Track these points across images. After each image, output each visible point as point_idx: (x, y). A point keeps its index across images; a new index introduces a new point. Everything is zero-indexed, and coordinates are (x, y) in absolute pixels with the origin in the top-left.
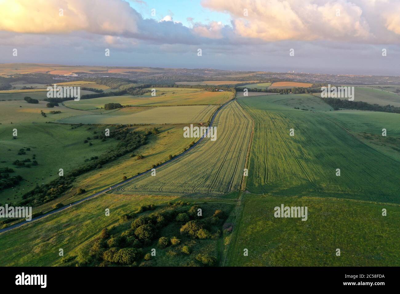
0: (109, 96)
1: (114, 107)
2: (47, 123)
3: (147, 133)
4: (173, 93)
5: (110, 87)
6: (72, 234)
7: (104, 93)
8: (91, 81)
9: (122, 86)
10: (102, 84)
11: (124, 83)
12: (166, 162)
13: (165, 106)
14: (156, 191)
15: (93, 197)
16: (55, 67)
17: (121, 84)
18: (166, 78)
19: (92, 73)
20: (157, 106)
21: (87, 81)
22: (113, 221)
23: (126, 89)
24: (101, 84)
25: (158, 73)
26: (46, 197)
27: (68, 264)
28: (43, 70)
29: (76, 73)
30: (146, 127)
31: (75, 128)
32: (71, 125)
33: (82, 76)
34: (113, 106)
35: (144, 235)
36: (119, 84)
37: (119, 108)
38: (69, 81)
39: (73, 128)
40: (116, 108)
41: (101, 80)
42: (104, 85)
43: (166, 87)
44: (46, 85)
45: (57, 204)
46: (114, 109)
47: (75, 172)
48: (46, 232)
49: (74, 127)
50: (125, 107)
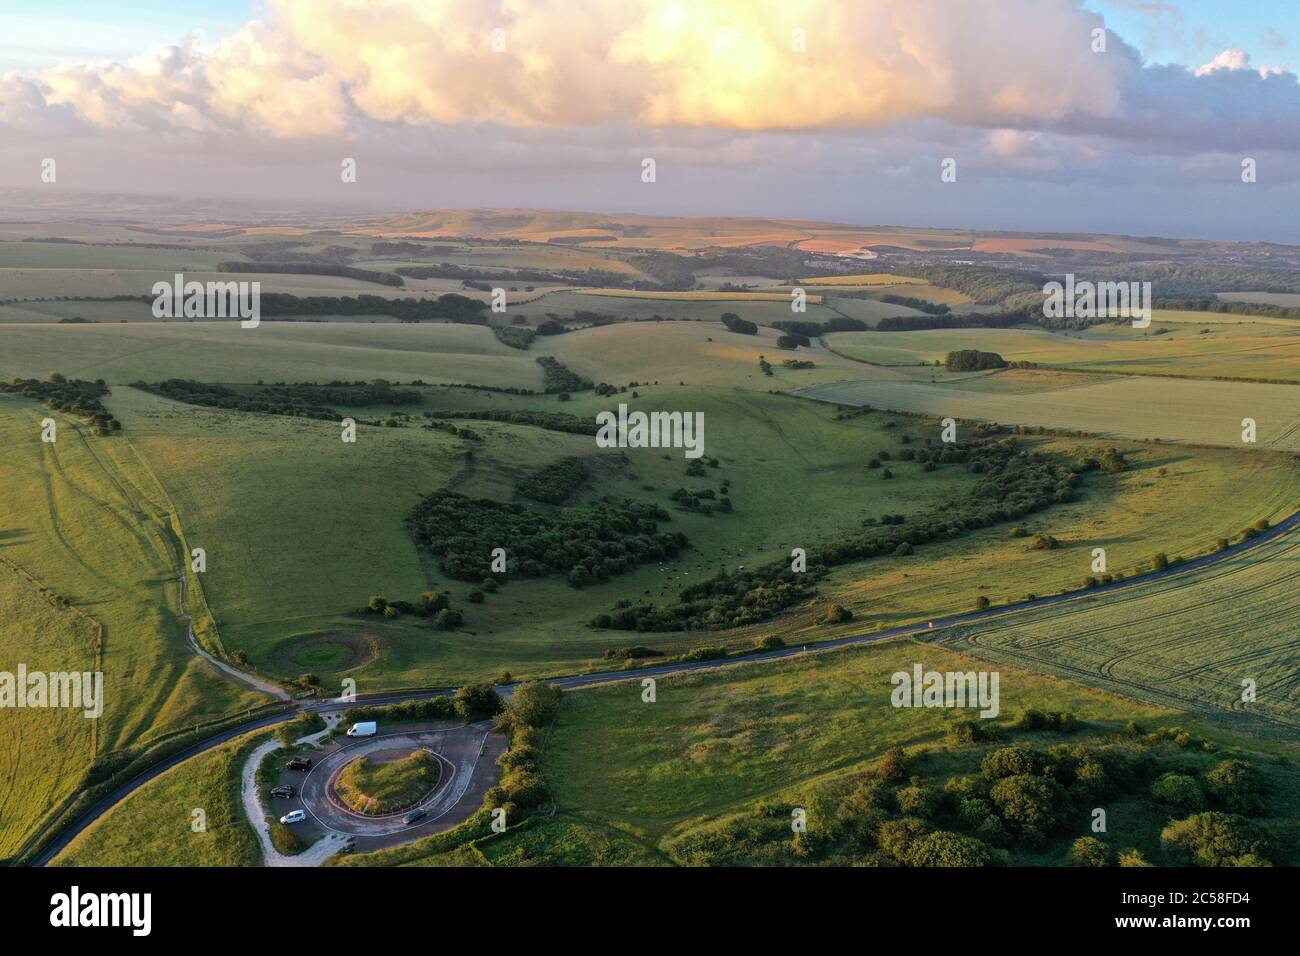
0: (965, 327)
1: (978, 365)
2: (770, 392)
3: (1080, 463)
4: (1202, 332)
5: (972, 296)
6: (797, 737)
7: (950, 317)
8: (915, 277)
9: (1013, 296)
10: (949, 286)
11: (1022, 285)
12: (1140, 577)
13: (1164, 376)
14: (1086, 669)
15: (874, 642)
16: (815, 229)
17: (1012, 290)
18: (1183, 276)
19: (922, 249)
20: (1132, 374)
21: (904, 275)
22: (925, 732)
23: (1025, 308)
24: (945, 287)
25: (1152, 257)
26: (742, 608)
27: (773, 824)
28: (780, 238)
29: (871, 249)
30: (1081, 442)
31: (849, 417)
32: (837, 407)
33: (889, 259)
34: (975, 360)
35: (1023, 809)
36: (1006, 287)
37: (995, 368)
38: (849, 274)
39: (841, 418)
40: (984, 367)
41: (946, 274)
42: (954, 289)
43: (1177, 307)
44: (783, 282)
45: (768, 636)
46: (977, 369)
47: (830, 554)
48: (727, 711)
49: (845, 415)
50: (1015, 366)
